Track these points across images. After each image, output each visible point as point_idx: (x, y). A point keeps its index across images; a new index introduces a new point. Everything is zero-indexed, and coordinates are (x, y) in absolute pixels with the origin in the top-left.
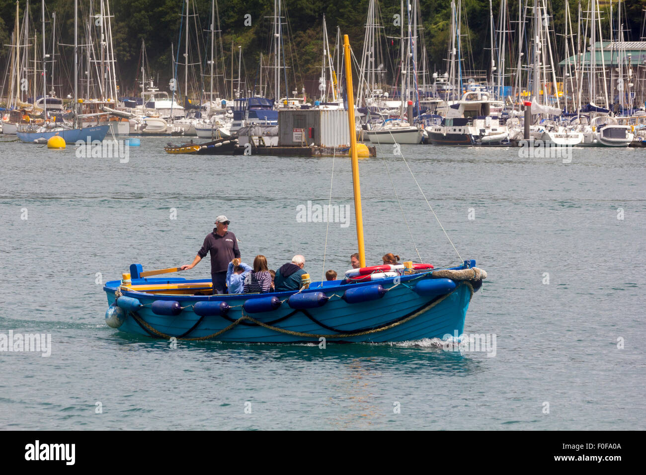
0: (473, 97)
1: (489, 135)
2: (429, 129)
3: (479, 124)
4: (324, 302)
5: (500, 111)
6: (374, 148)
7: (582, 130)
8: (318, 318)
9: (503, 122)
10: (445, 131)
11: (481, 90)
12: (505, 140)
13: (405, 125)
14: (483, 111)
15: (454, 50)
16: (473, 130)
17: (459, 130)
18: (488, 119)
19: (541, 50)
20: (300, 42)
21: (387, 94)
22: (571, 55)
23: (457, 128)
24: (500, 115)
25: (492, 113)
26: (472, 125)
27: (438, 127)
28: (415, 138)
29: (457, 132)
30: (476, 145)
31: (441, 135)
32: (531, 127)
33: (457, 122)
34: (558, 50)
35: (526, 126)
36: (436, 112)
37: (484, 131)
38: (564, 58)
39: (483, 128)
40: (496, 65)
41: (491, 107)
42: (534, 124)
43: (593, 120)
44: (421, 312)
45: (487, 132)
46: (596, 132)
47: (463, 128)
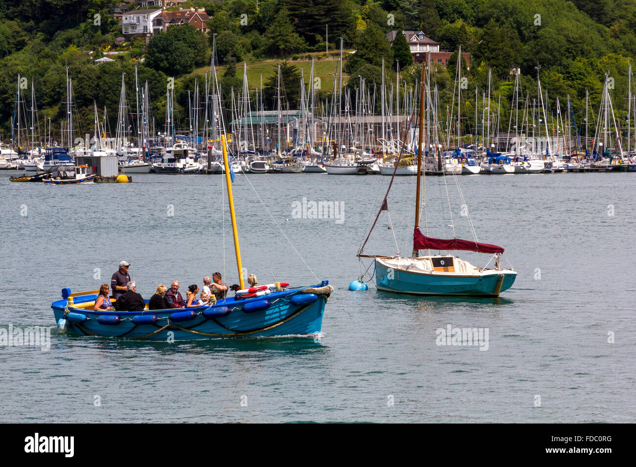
0: (180, 146)
1: (189, 167)
2: (155, 164)
3: (183, 161)
4: (228, 313)
5: (194, 154)
6: (131, 177)
7: (241, 164)
8: (224, 323)
9: (196, 160)
10: (164, 165)
11: (183, 142)
12: (197, 170)
13: (141, 163)
14: (185, 154)
15: (169, 119)
16: (179, 165)
17: (172, 165)
18: (188, 159)
19: (218, 119)
20: (84, 113)
21: (132, 145)
22: (235, 119)
23: (170, 164)
24: (194, 156)
25: (189, 155)
26: (179, 162)
27: (160, 163)
28: (147, 169)
29: (170, 166)
30: (181, 173)
31: (162, 168)
32: (212, 163)
33: (170, 161)
34: (227, 117)
35: (209, 162)
36: (160, 154)
37: (185, 165)
38: (231, 121)
39: (185, 163)
40: (193, 128)
41: (189, 152)
42: (214, 161)
43: (246, 158)
44: (294, 316)
45: (187, 165)
46: (248, 165)
47: (173, 164)
